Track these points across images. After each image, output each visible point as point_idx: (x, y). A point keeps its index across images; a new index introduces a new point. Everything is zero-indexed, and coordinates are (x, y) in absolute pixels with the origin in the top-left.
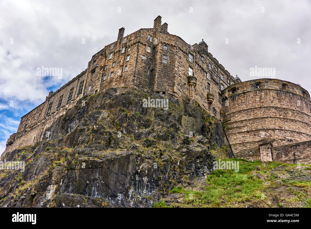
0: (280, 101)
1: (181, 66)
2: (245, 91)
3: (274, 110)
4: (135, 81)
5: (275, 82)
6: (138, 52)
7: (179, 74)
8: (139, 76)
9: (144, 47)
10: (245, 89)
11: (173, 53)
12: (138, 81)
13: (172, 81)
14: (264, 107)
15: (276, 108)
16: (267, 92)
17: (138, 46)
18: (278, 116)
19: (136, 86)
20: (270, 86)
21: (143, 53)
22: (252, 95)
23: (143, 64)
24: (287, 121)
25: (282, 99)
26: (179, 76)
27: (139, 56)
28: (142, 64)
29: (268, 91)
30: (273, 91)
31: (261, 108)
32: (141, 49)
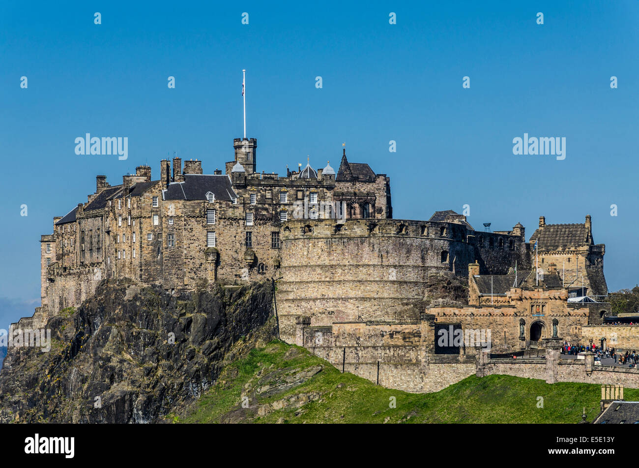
0: (329, 254)
1: (192, 241)
2: (296, 237)
3: (319, 271)
4: (143, 276)
5: (326, 225)
6: (141, 233)
7: (191, 256)
8: (146, 268)
9: (148, 220)
10: (296, 234)
11: (180, 228)
12: (147, 274)
13: (181, 270)
14: (310, 266)
15: (322, 267)
16: (314, 242)
17: (141, 223)
18: (323, 279)
19: (145, 282)
20: (319, 233)
21: (149, 231)
22: (300, 243)
23: (151, 247)
24: (333, 285)
25: (333, 250)
26: (191, 259)
27: (143, 238)
28: (149, 248)
29: (316, 241)
30: (322, 239)
31: (306, 266)
32: (144, 226)
